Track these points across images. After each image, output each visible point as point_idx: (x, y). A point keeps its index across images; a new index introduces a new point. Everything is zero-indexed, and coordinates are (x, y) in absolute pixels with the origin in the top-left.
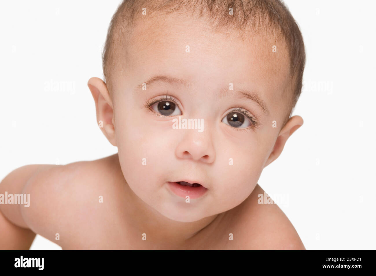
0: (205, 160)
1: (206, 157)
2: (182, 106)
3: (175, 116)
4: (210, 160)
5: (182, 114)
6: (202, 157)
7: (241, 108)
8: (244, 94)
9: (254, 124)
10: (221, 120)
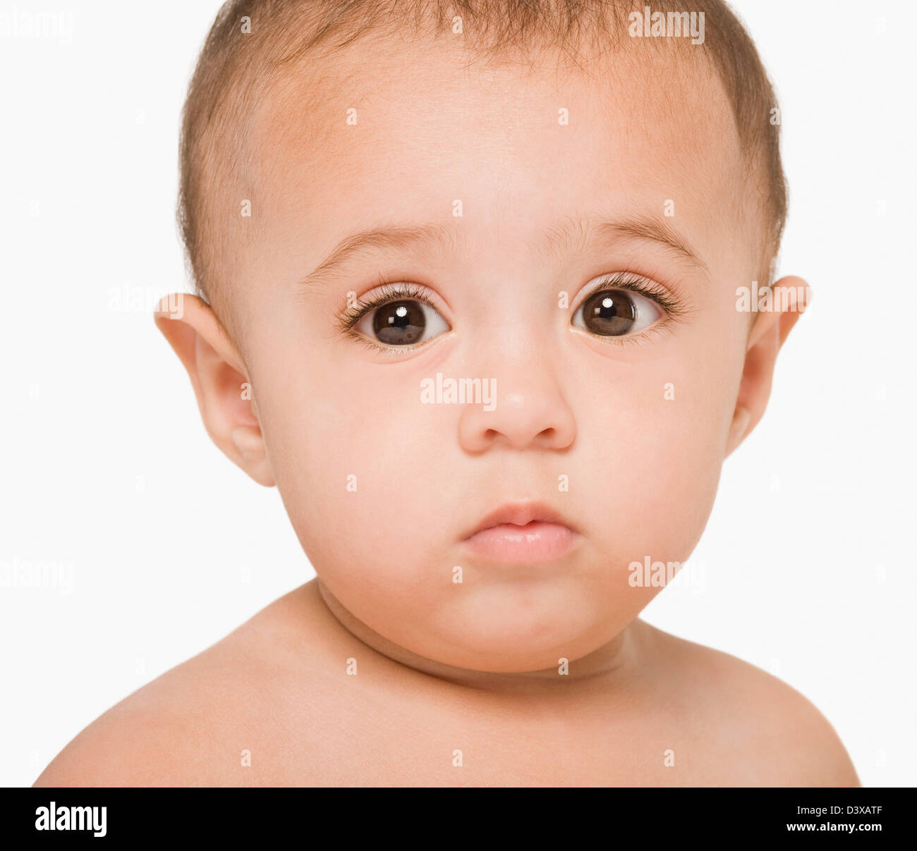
0: (547, 442)
1: (548, 432)
2: (446, 306)
3: (431, 339)
4: (559, 440)
5: (450, 328)
6: (539, 434)
7: (620, 271)
8: (622, 229)
9: (667, 310)
10: (569, 318)
